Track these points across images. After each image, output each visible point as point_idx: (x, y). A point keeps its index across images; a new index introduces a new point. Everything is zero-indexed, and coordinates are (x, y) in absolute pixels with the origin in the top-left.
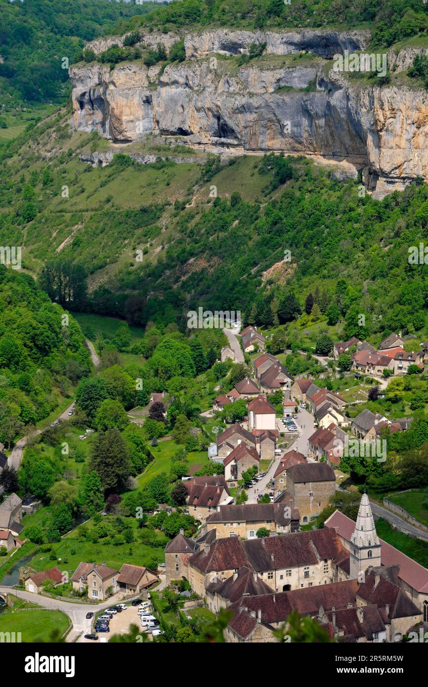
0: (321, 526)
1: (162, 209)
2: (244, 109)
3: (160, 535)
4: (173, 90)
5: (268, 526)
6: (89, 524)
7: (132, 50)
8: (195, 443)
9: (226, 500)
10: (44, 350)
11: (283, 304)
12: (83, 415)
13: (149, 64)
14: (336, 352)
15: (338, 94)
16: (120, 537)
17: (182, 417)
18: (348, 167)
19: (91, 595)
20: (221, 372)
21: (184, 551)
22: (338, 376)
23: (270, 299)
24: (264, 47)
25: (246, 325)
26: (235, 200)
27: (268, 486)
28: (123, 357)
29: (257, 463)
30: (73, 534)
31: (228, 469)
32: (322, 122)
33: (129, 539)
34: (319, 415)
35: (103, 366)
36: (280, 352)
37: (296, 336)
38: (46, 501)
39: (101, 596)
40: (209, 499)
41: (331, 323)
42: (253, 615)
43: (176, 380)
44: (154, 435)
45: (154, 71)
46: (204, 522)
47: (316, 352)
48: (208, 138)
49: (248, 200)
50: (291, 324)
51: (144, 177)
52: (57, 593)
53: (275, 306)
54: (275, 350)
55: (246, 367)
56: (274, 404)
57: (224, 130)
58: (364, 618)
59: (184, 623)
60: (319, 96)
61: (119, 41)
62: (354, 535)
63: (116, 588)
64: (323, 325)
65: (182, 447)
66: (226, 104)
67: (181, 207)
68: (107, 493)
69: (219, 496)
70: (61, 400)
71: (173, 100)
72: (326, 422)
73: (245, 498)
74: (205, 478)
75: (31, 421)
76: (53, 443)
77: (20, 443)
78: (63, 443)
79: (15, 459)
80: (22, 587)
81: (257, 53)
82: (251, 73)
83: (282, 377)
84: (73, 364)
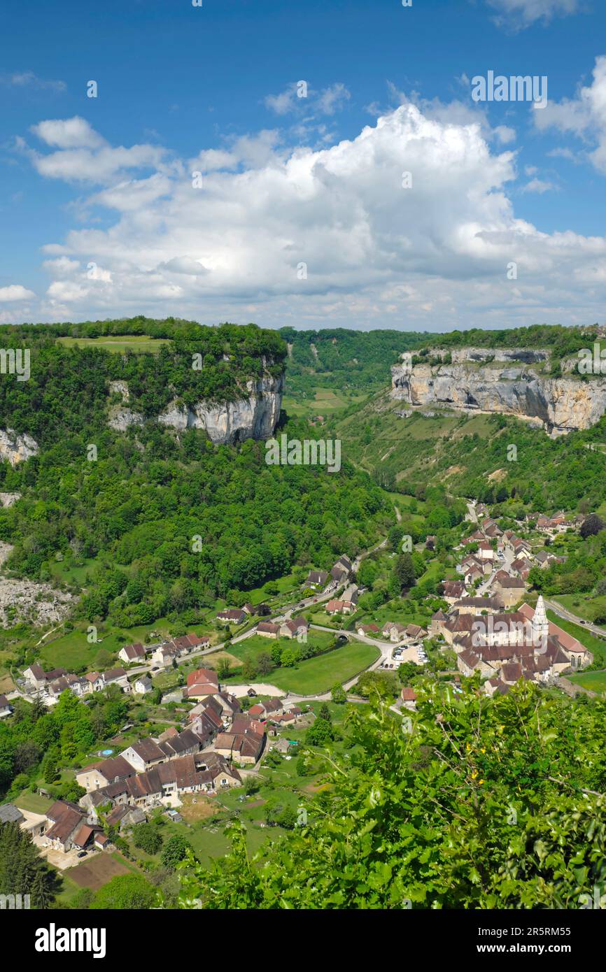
0: (516, 611)
1: (437, 440)
2: (482, 389)
3: (429, 610)
4: (445, 379)
5: (487, 609)
6: (392, 602)
7: (424, 358)
8: (450, 563)
9: (465, 594)
10: (373, 511)
11: (499, 492)
12: (391, 545)
13: (432, 365)
14: (527, 519)
15: (533, 382)
16: (409, 610)
17: (443, 549)
18: (538, 421)
19: (392, 639)
20: (465, 526)
21: (442, 619)
22: (528, 532)
23: (492, 489)
24: (493, 357)
25: (479, 502)
26: (476, 436)
27: (488, 588)
28: (413, 516)
29: (482, 576)
30: (384, 606)
31: (467, 578)
32: (524, 397)
33: (413, 611)
34: (517, 552)
35: (403, 521)
36: (497, 517)
37: (506, 509)
38: (370, 589)
39: (397, 640)
40: (456, 593)
41: (525, 503)
42: (477, 656)
43: (441, 529)
44: (428, 558)
45: (435, 369)
46: (453, 605)
47: (516, 518)
48: (462, 404)
49: (482, 436)
50: (503, 503)
51: (428, 423)
52: (375, 637)
53: (495, 493)
54: (494, 516)
55: (478, 524)
56: (493, 545)
57: (471, 400)
58: (539, 662)
59: (440, 657)
60: (523, 384)
61: (417, 353)
62: (534, 617)
63: (405, 636)
64: (521, 504)
65: (443, 565)
66: (473, 387)
67: (446, 439)
68: (403, 586)
69: (462, 592)
70: (380, 537)
71: (444, 384)
72: (520, 556)
73: (475, 594)
74: (454, 582)
75: (365, 547)
76: (375, 559)
77: (359, 558)
78: (381, 559)
79: (355, 567)
80: (356, 632)
81: (490, 360)
82: (486, 371)
83: (498, 531)
84: (387, 519)
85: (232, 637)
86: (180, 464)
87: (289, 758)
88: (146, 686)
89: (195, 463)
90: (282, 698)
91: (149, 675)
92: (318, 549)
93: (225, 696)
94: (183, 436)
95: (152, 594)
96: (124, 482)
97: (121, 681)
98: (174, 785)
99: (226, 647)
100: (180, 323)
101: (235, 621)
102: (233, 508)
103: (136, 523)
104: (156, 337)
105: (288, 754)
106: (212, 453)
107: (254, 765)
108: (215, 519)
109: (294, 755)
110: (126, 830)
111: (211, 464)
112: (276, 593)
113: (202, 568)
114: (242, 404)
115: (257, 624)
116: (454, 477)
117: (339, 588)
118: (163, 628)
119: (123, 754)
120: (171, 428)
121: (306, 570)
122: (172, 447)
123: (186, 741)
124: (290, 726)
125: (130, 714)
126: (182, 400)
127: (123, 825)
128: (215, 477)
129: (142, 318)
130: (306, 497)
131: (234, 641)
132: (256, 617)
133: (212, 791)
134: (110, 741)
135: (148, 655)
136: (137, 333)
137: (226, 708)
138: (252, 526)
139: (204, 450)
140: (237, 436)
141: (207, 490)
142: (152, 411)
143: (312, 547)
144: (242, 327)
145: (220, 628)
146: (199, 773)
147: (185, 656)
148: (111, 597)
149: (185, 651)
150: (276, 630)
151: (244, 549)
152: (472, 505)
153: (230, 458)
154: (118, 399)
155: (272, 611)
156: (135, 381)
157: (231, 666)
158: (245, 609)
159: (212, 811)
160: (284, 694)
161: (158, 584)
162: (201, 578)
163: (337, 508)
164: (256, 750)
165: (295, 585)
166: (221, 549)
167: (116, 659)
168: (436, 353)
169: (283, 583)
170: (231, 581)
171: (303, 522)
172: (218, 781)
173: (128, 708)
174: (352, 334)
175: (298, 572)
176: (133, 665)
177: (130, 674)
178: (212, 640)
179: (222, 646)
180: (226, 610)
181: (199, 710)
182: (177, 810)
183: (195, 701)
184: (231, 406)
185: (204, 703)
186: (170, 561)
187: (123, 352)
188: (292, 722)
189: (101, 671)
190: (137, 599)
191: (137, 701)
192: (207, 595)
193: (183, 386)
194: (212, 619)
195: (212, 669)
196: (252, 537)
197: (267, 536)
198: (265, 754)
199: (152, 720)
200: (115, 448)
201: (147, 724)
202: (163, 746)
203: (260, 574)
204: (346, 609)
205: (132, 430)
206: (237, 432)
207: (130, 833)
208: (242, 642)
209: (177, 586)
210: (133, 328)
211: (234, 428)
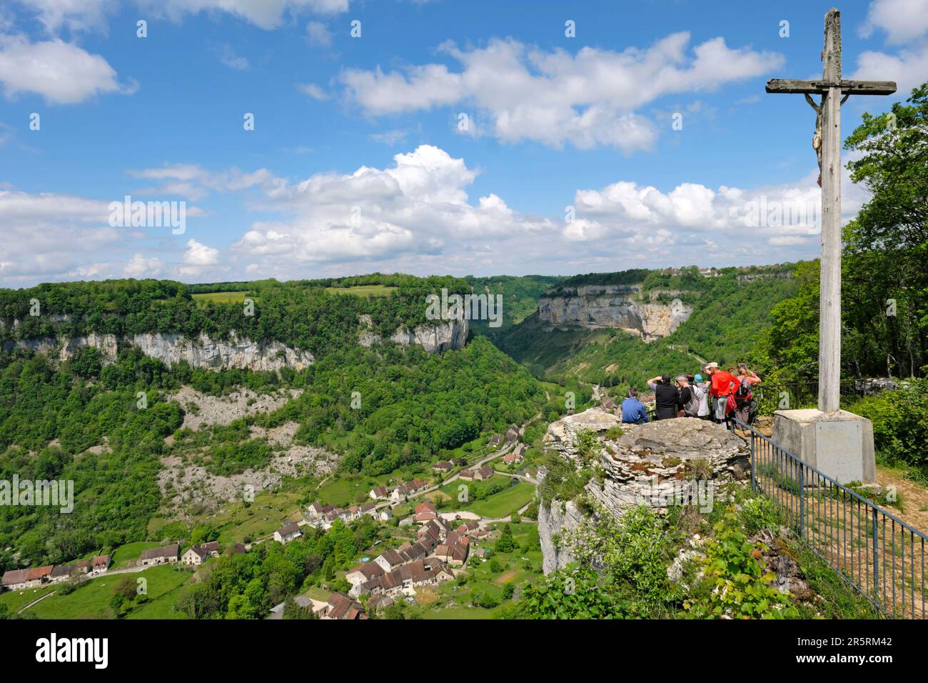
1: (570, 346)
2: (598, 312)
4: (574, 306)
7: (560, 293)
10: (531, 394)
11: (614, 379)
12: (544, 417)
13: (565, 297)
15: (632, 306)
18: (636, 331)
23: (609, 378)
24: (605, 291)
25: (601, 386)
26: (596, 343)
28: (558, 397)
32: (626, 316)
35: (551, 400)
36: (613, 396)
37: (618, 391)
38: (532, 446)
45: (567, 300)
48: (586, 322)
49: (600, 343)
50: (617, 387)
51: (564, 336)
53: (611, 380)
54: (611, 395)
57: (591, 319)
66: (592, 311)
67: (577, 346)
70: (537, 411)
71: (573, 310)
75: (527, 418)
76: (535, 426)
77: (523, 426)
78: (538, 426)
79: (522, 432)
80: (525, 475)
81: (603, 293)
82: (601, 300)
83: (614, 405)
84: (541, 399)
85: (443, 480)
86: (405, 367)
87: (485, 560)
88: (388, 515)
89: (416, 366)
90: (478, 520)
91: (390, 508)
92: (497, 420)
93: (441, 520)
94: (407, 349)
95: (390, 453)
96: (370, 380)
97: (372, 512)
98: (410, 580)
99: (440, 487)
100: (402, 277)
101: (445, 470)
102: (441, 395)
103: (378, 407)
104: (387, 286)
105: (484, 558)
106: (426, 359)
107: (462, 566)
108: (429, 402)
109: (488, 559)
110: (380, 611)
111: (425, 366)
112: (470, 451)
113: (422, 435)
114: (444, 327)
115: (459, 472)
116: (583, 370)
117: (511, 446)
118: (397, 476)
119: (376, 560)
120: (399, 344)
121: (488, 435)
122: (400, 356)
123: (416, 551)
124: (484, 539)
125: (379, 533)
126: (406, 325)
127: (378, 608)
128: (429, 375)
129: (378, 274)
130: (487, 386)
131: (444, 483)
132: (458, 467)
133: (435, 584)
134: (367, 552)
135: (388, 494)
136: (375, 284)
137: (442, 528)
138: (453, 407)
139: (421, 358)
140: (441, 348)
141: (424, 384)
142: (386, 334)
143: (493, 419)
144: (443, 278)
145: (435, 475)
146: (427, 572)
147: (413, 495)
148: (363, 456)
149: (413, 491)
150: (472, 476)
151: (448, 422)
152: (596, 388)
153: (438, 362)
154: (365, 326)
155: (468, 462)
156: (376, 314)
157: (444, 500)
158: (451, 462)
159: (437, 598)
160: (479, 518)
161: (394, 446)
162: (421, 442)
163: (508, 393)
164: (463, 555)
165: (482, 445)
166: (434, 422)
167: (368, 497)
168: (566, 290)
169: (475, 444)
170: (441, 443)
171: (487, 403)
172: (439, 577)
173: (378, 530)
174: (512, 279)
175: (485, 436)
176: (379, 501)
177: (377, 507)
178: (430, 483)
179: (437, 487)
180: (438, 463)
181: (424, 530)
182: (413, 597)
183: (422, 524)
184: (437, 328)
185: (428, 525)
186: (402, 431)
187: (367, 296)
188: (485, 536)
189: (359, 506)
190: (380, 457)
191: (383, 525)
192: (426, 453)
193: (407, 317)
194: (429, 469)
195: (431, 502)
196: (453, 413)
197: (463, 413)
198: (469, 558)
199: (393, 537)
200: (364, 358)
201: (390, 540)
202: (402, 554)
203: (459, 438)
204: (517, 460)
205: (374, 346)
206: (442, 345)
207: (383, 613)
208: (450, 484)
209: (406, 448)
210: (373, 280)
211: (440, 343)
